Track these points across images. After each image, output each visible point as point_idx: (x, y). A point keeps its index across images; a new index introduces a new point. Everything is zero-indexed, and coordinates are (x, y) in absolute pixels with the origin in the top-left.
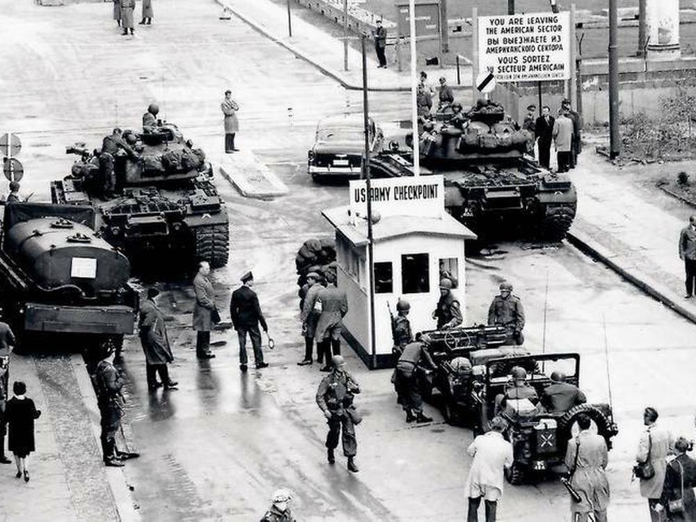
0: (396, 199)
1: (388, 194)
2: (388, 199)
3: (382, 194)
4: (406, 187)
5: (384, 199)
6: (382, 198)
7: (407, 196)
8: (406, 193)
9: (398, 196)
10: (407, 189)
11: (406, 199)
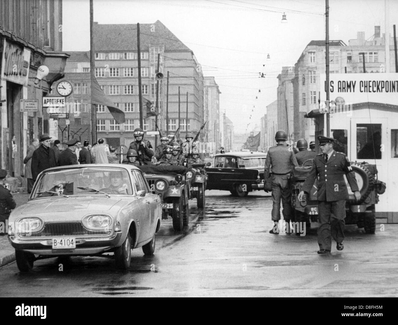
0: (361, 92)
1: (354, 87)
2: (354, 91)
3: (349, 86)
4: (370, 81)
5: (351, 91)
6: (349, 90)
7: (371, 89)
8: (370, 86)
9: (363, 89)
10: (371, 84)
11: (370, 92)
